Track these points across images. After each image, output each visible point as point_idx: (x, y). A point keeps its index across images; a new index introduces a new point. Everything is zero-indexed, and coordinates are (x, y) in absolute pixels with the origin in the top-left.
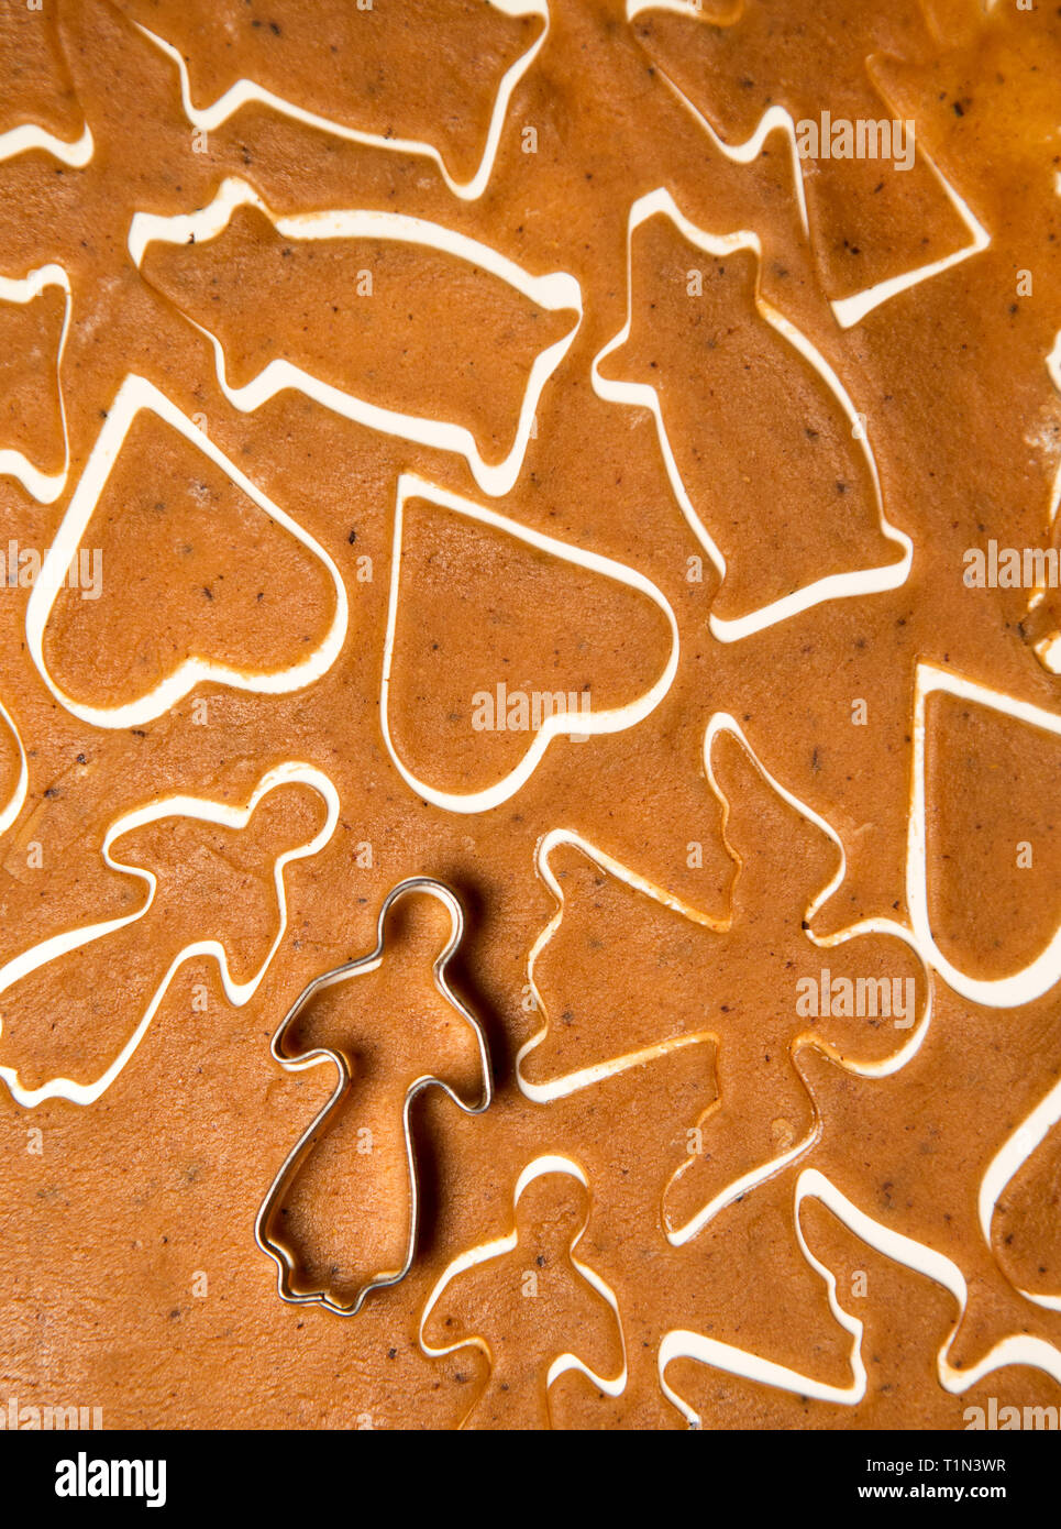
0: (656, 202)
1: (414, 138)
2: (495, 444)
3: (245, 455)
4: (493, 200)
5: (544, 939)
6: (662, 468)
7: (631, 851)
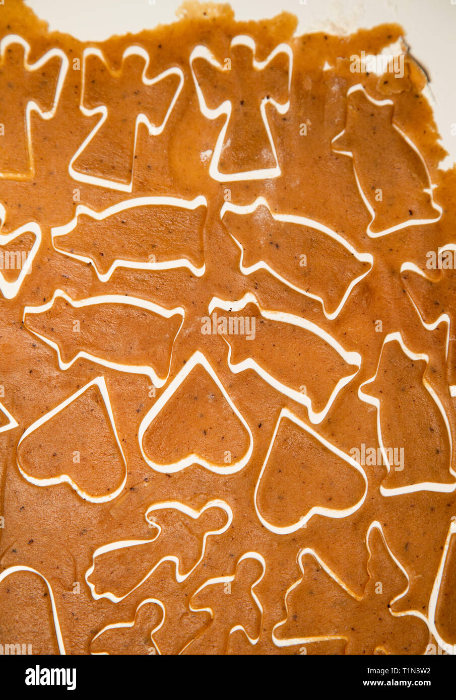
0: (395, 336)
1: (316, 294)
2: (319, 405)
3: (230, 388)
4: (338, 322)
5: (293, 587)
6: (376, 428)
7: (332, 563)
